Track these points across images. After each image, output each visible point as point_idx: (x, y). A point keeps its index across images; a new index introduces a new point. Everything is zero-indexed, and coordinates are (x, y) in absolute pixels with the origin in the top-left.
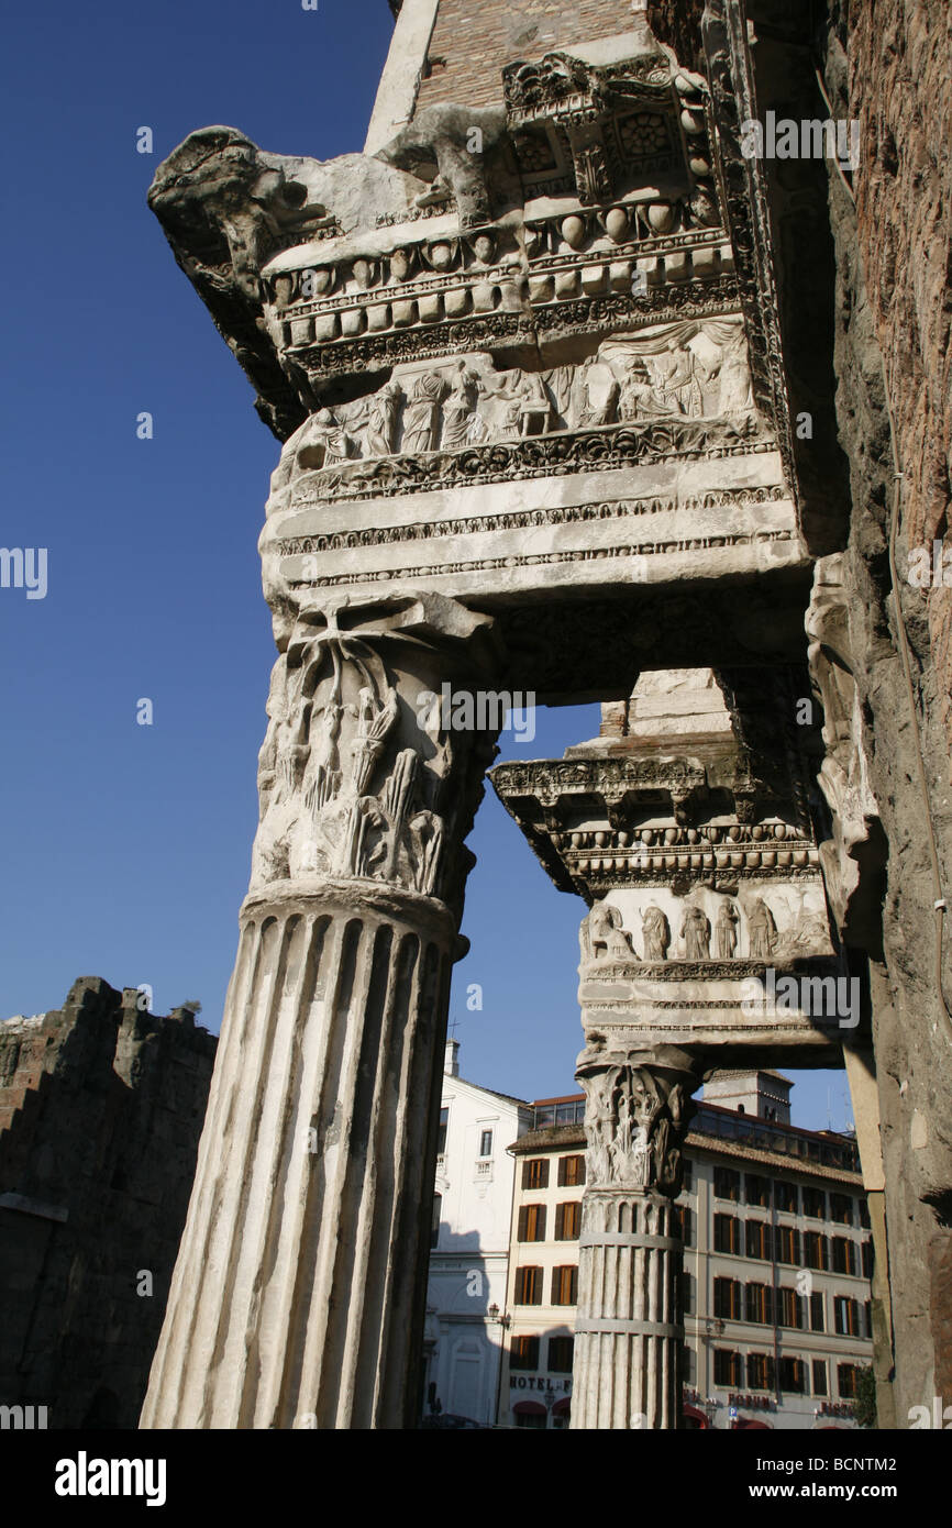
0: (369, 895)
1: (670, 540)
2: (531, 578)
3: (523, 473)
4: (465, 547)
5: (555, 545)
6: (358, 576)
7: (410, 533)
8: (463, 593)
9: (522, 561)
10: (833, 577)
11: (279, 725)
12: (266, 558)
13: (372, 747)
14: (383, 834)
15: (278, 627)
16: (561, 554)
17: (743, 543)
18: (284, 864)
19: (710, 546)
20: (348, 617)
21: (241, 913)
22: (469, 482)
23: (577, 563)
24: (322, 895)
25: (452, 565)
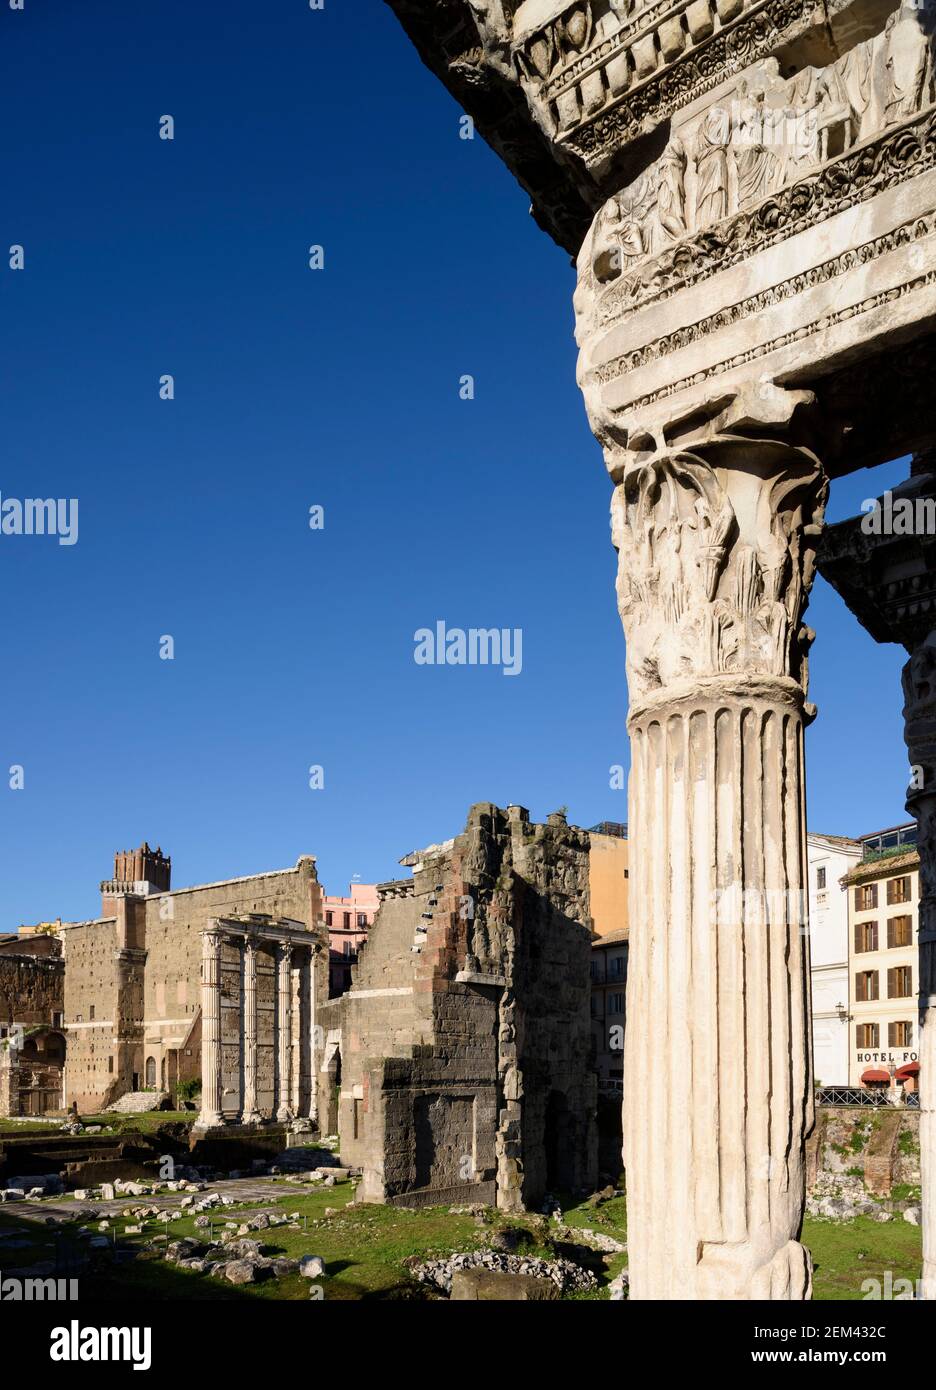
0: (730, 685)
2: (846, 336)
3: (827, 210)
4: (776, 320)
5: (869, 290)
6: (675, 385)
7: (719, 321)
8: (778, 374)
9: (835, 317)
11: (628, 553)
13: (715, 555)
14: (735, 630)
15: (611, 459)
16: (876, 298)
18: (656, 676)
20: (672, 431)
21: (629, 723)
22: (771, 241)
23: (892, 304)
24: (692, 694)
25: (764, 346)
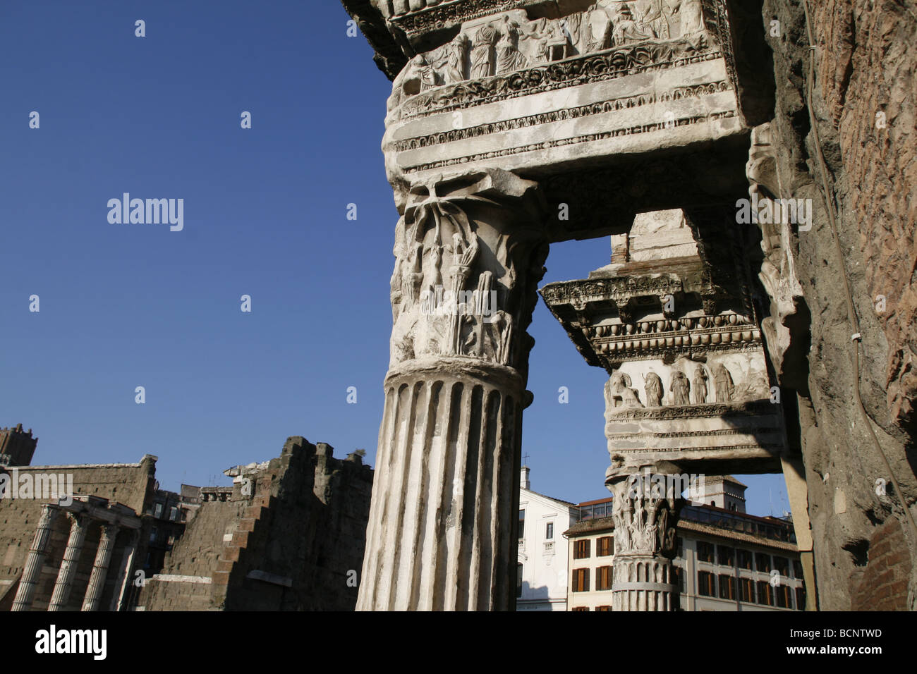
0: (466, 366)
1: (651, 123)
2: (561, 155)
3: (551, 86)
4: (516, 137)
5: (575, 132)
6: (447, 161)
7: (480, 131)
8: (516, 167)
9: (554, 144)
10: (764, 139)
11: (402, 261)
12: (387, 155)
13: (463, 271)
14: (474, 327)
15: (398, 198)
16: (580, 137)
17: (701, 121)
18: (411, 350)
19: (679, 125)
20: (442, 188)
21: (385, 383)
22: (516, 95)
23: (590, 143)
24: (436, 368)
25: (508, 150)
